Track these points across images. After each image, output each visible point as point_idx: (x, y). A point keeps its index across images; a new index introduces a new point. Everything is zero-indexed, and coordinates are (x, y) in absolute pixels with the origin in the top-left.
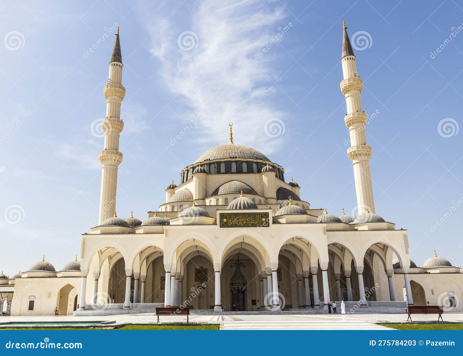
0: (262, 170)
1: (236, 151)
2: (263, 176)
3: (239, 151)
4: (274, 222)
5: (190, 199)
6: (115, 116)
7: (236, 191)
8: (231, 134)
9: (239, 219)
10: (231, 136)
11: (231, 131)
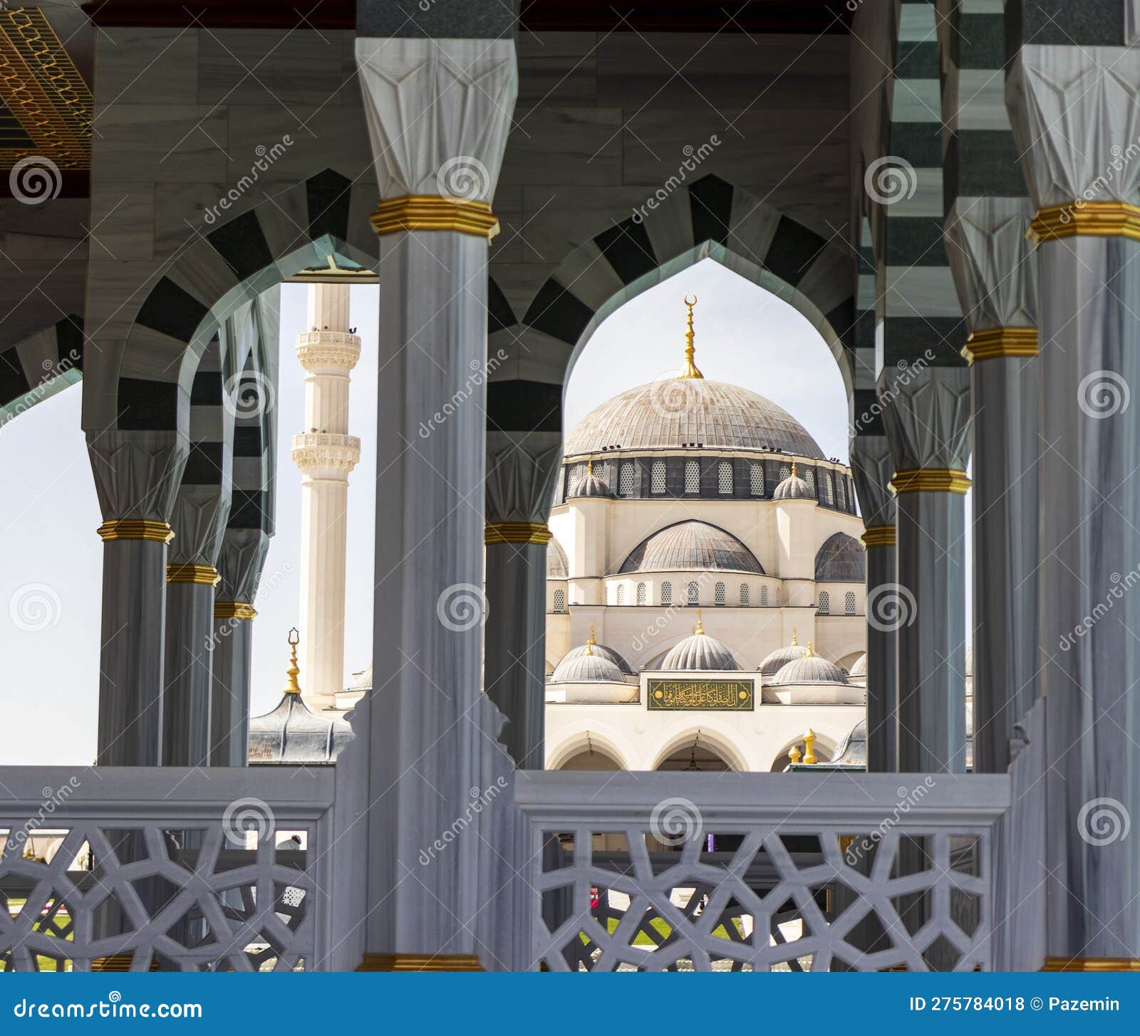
0: (777, 492)
1: (703, 416)
2: (779, 510)
3: (710, 420)
4: (764, 702)
5: (558, 569)
6: (338, 327)
7: (694, 559)
8: (691, 335)
9: (689, 693)
10: (691, 343)
11: (691, 323)
